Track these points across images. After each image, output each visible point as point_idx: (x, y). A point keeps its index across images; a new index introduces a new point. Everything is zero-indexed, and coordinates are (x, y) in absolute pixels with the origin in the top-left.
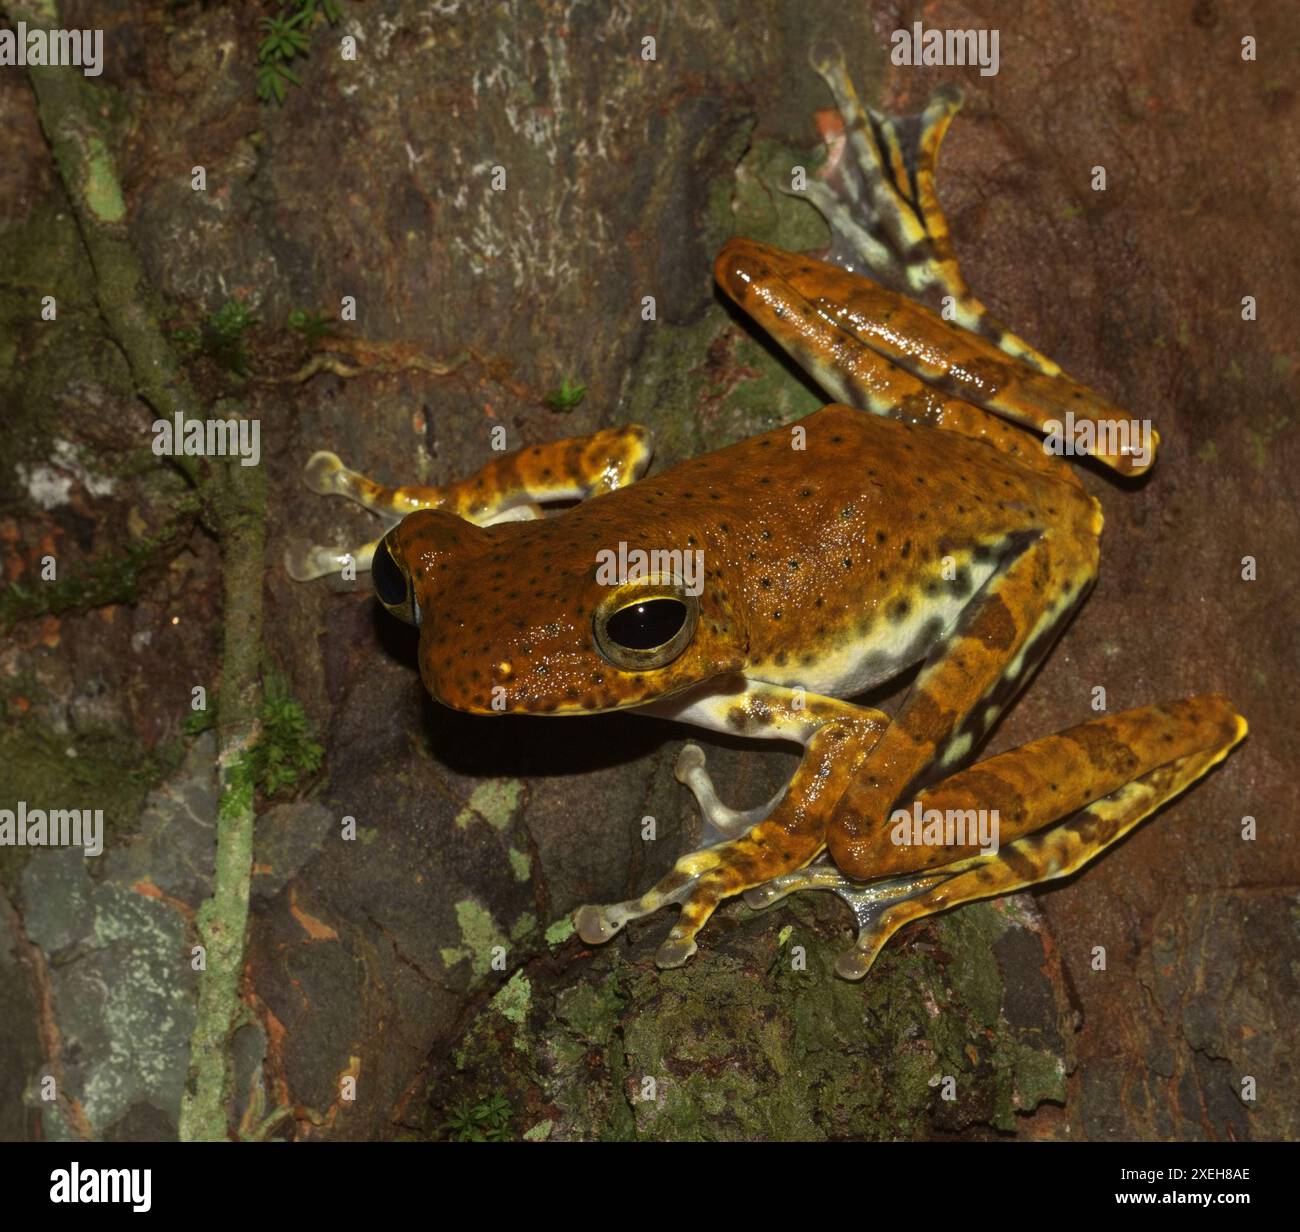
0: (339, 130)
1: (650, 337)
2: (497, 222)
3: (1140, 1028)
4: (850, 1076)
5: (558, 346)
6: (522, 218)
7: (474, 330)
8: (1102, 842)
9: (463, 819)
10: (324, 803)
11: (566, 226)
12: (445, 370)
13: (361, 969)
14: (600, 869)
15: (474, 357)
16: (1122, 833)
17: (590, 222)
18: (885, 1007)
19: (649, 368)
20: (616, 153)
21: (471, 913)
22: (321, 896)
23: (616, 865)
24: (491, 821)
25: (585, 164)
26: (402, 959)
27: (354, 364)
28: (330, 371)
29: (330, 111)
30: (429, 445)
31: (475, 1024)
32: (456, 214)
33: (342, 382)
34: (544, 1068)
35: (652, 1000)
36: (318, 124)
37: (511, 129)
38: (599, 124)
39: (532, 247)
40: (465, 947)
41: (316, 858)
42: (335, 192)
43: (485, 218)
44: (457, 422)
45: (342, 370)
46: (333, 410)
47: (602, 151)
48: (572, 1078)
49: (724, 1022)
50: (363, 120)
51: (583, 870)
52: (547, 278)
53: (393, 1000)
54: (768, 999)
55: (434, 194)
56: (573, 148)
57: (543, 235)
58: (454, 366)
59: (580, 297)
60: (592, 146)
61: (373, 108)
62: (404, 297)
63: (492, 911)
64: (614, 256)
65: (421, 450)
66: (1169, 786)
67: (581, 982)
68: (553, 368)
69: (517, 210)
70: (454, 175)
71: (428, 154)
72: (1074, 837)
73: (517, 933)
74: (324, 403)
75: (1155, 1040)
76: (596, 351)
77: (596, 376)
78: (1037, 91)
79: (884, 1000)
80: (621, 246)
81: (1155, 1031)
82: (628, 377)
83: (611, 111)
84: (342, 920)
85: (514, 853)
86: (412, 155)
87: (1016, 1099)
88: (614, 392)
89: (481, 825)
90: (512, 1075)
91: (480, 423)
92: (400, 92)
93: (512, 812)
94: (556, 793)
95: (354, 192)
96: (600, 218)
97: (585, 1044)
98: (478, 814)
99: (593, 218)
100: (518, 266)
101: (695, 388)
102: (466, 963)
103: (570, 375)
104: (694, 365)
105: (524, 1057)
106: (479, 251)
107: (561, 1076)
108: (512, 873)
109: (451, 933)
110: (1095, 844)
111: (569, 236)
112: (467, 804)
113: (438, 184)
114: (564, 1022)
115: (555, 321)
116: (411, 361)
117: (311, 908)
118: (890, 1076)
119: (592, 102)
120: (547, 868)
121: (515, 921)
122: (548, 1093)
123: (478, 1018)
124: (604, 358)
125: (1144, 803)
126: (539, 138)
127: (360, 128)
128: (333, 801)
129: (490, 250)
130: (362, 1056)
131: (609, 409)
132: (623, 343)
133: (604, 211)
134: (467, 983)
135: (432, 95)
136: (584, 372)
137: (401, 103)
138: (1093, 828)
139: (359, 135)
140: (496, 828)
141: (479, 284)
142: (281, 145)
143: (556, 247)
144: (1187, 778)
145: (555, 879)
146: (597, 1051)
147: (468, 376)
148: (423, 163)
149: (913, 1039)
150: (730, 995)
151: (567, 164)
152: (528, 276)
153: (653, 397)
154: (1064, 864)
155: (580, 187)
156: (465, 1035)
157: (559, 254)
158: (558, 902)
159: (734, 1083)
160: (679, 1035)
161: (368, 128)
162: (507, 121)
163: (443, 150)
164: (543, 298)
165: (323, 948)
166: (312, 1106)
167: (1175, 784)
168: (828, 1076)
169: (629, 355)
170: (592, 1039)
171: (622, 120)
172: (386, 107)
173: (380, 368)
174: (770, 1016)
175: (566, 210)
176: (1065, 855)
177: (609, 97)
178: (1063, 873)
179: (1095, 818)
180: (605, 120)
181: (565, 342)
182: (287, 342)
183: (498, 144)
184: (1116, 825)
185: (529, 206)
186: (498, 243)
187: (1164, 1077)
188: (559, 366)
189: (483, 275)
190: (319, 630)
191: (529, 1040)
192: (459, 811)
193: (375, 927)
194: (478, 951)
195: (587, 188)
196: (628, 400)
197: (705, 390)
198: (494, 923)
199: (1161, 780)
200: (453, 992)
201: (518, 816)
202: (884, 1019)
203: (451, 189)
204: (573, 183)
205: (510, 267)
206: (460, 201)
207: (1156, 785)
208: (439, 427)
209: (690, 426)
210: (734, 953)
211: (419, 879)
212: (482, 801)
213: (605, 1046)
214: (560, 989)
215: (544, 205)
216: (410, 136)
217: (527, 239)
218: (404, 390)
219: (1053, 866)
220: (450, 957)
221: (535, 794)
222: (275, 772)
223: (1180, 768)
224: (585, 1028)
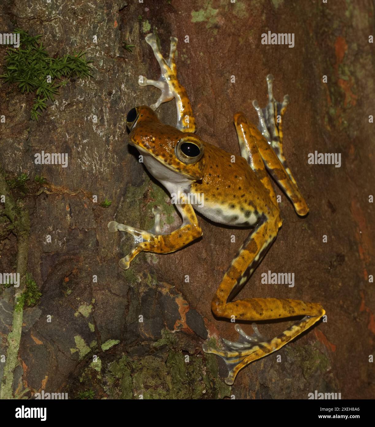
0: (49, 129)
1: (128, 189)
2: (89, 155)
3: (247, 378)
4: (186, 390)
5: (104, 190)
6: (96, 155)
7: (82, 184)
8: (287, 341)
9: (76, 314)
10: (39, 308)
11: (106, 158)
12: (74, 194)
13: (49, 352)
14: (113, 329)
15: (82, 191)
16: (292, 339)
17: (113, 157)
18: (193, 372)
19: (128, 197)
20: (120, 139)
21: (78, 340)
22: (38, 332)
23: (117, 329)
24: (84, 315)
25: (112, 142)
26: (59, 350)
27: (51, 191)
28: (45, 193)
29: (47, 123)
30: (70, 214)
31: (86, 371)
32: (78, 153)
33: (47, 196)
34: (105, 384)
35: (140, 369)
36: (44, 126)
37: (94, 131)
38: (117, 131)
39: (98, 163)
40: (77, 348)
41: (37, 322)
42: (48, 145)
43: (86, 154)
44: (77, 208)
45: (48, 193)
46: (45, 203)
47: (116, 139)
48: (111, 386)
49: (158, 375)
50: (56, 126)
51: (108, 330)
52: (101, 171)
53: (57, 361)
54: (167, 369)
55: (73, 147)
56: (109, 137)
57: (101, 160)
58: (77, 193)
59: (109, 177)
60: (114, 137)
61: (59, 123)
62: (64, 174)
63: (84, 339)
64: (119, 166)
65: (68, 215)
66: (304, 327)
67: (114, 361)
68: (103, 195)
69: (94, 153)
70: (78, 142)
71: (72, 137)
72: (279, 340)
73: (92, 346)
74: (43, 201)
75: (251, 381)
76: (114, 191)
77: (114, 198)
78: (225, 129)
79: (192, 370)
80: (120, 164)
81: (251, 379)
82: (122, 199)
83: (120, 128)
84: (44, 339)
85: (90, 324)
86: (68, 137)
87: (219, 396)
88: (118, 203)
89: (81, 315)
90: (95, 384)
91: (83, 209)
92: (66, 120)
93: (90, 313)
94: (101, 309)
95: (53, 145)
96: (115, 156)
97: (115, 377)
98: (80, 313)
99: (114, 156)
100: (94, 168)
101: (140, 203)
102: (77, 353)
103: (107, 197)
104: (140, 198)
105: (99, 380)
106: (85, 163)
107: (109, 386)
108: (90, 329)
109: (74, 345)
110: (285, 342)
111: (107, 160)
112: (78, 310)
113: (74, 145)
114: (110, 372)
115: (103, 183)
116: (66, 191)
117: (36, 336)
118: (193, 390)
119: (115, 125)
120: (99, 329)
121: (91, 342)
122: (105, 390)
123: (86, 369)
124: (116, 194)
125: (298, 331)
126: (101, 134)
127: (55, 128)
128: (42, 307)
129: (87, 163)
130: (48, 376)
131: (117, 207)
132: (121, 190)
133: (116, 155)
134: (78, 358)
135: (74, 121)
136: (111, 197)
137: (65, 123)
138: (284, 338)
139: (54, 130)
140: (85, 317)
141: (84, 172)
142: (33, 132)
143: (104, 163)
144: (309, 325)
145: (101, 332)
146: (118, 379)
147: (80, 196)
148: (70, 139)
149: (200, 381)
150: (158, 368)
151: (107, 142)
152: (96, 170)
153: (129, 205)
154: (277, 347)
155: (110, 148)
156: (82, 373)
157: (104, 165)
158: (103, 338)
159: (161, 392)
160: (147, 379)
161: (57, 128)
162: (93, 129)
163: (76, 136)
164: (99, 176)
165: (39, 347)
166: (35, 388)
167: (306, 327)
168: (180, 390)
169: (122, 193)
170: (117, 376)
171: (123, 131)
172: (62, 123)
173: (58, 193)
174: (168, 374)
175: (107, 154)
176: (277, 345)
177: (119, 125)
178: (277, 349)
179: (285, 335)
180: (118, 130)
181: (106, 189)
182: (34, 184)
183: (90, 135)
184: (290, 337)
185: (97, 152)
186: (89, 161)
187: (252, 390)
188: (104, 195)
189: (85, 169)
190: (41, 262)
191: (101, 376)
192: (75, 312)
193: (53, 342)
194: (80, 350)
195: (112, 148)
196: (122, 206)
197: (142, 205)
198: (85, 343)
199: (303, 326)
200: (74, 360)
201: (91, 314)
202: (192, 375)
203: (77, 146)
204: (109, 146)
205: (92, 168)
206: (80, 149)
207: (301, 327)
208: (73, 209)
209: (138, 213)
210: (159, 357)
211: (64, 329)
212: (81, 310)
213: (120, 378)
214: (109, 363)
215: (101, 152)
216: (67, 131)
217: (96, 160)
218: (63, 199)
219: (274, 348)
220: (73, 351)
221: (96, 309)
222: (30, 300)
223: (308, 323)
224: (115, 373)
